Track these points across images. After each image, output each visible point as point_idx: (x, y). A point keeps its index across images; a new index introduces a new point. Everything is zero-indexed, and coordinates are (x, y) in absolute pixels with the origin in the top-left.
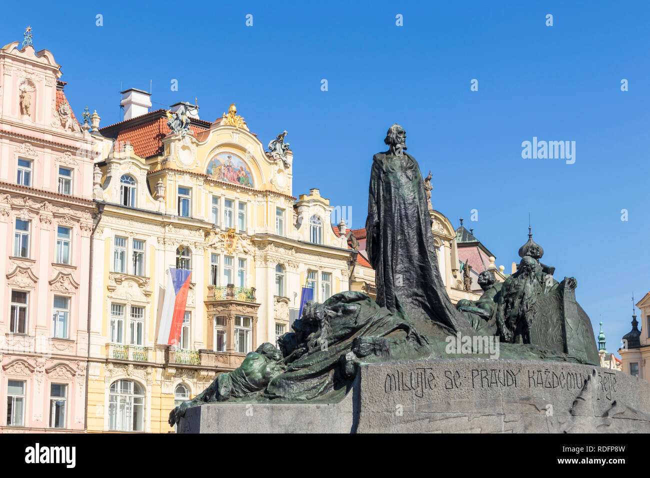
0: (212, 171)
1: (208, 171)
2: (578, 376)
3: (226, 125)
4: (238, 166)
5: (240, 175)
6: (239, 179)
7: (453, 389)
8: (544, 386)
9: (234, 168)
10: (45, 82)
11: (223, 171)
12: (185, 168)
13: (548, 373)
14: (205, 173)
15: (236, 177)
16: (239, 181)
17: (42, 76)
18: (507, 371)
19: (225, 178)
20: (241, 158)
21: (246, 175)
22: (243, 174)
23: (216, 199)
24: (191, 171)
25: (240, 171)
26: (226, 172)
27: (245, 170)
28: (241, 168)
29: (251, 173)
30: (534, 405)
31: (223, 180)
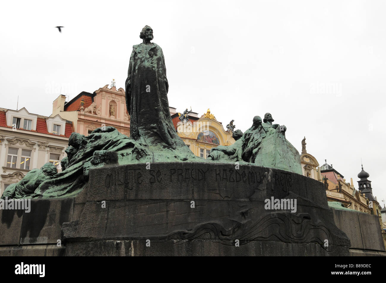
0: (200, 138)
1: (198, 138)
2: (258, 174)
3: (205, 118)
4: (212, 136)
5: (213, 139)
6: (212, 141)
7: (155, 183)
8: (228, 181)
9: (210, 137)
10: (121, 102)
11: (205, 138)
12: (187, 137)
13: (231, 172)
14: (196, 139)
15: (211, 141)
16: (213, 142)
17: (120, 99)
18: (198, 170)
19: (206, 141)
20: (213, 132)
21: (216, 139)
22: (214, 139)
23: (202, 150)
24: (189, 138)
25: (213, 138)
26: (206, 138)
27: (215, 137)
28: (214, 136)
29: (218, 139)
30: (219, 194)
31: (205, 142)
